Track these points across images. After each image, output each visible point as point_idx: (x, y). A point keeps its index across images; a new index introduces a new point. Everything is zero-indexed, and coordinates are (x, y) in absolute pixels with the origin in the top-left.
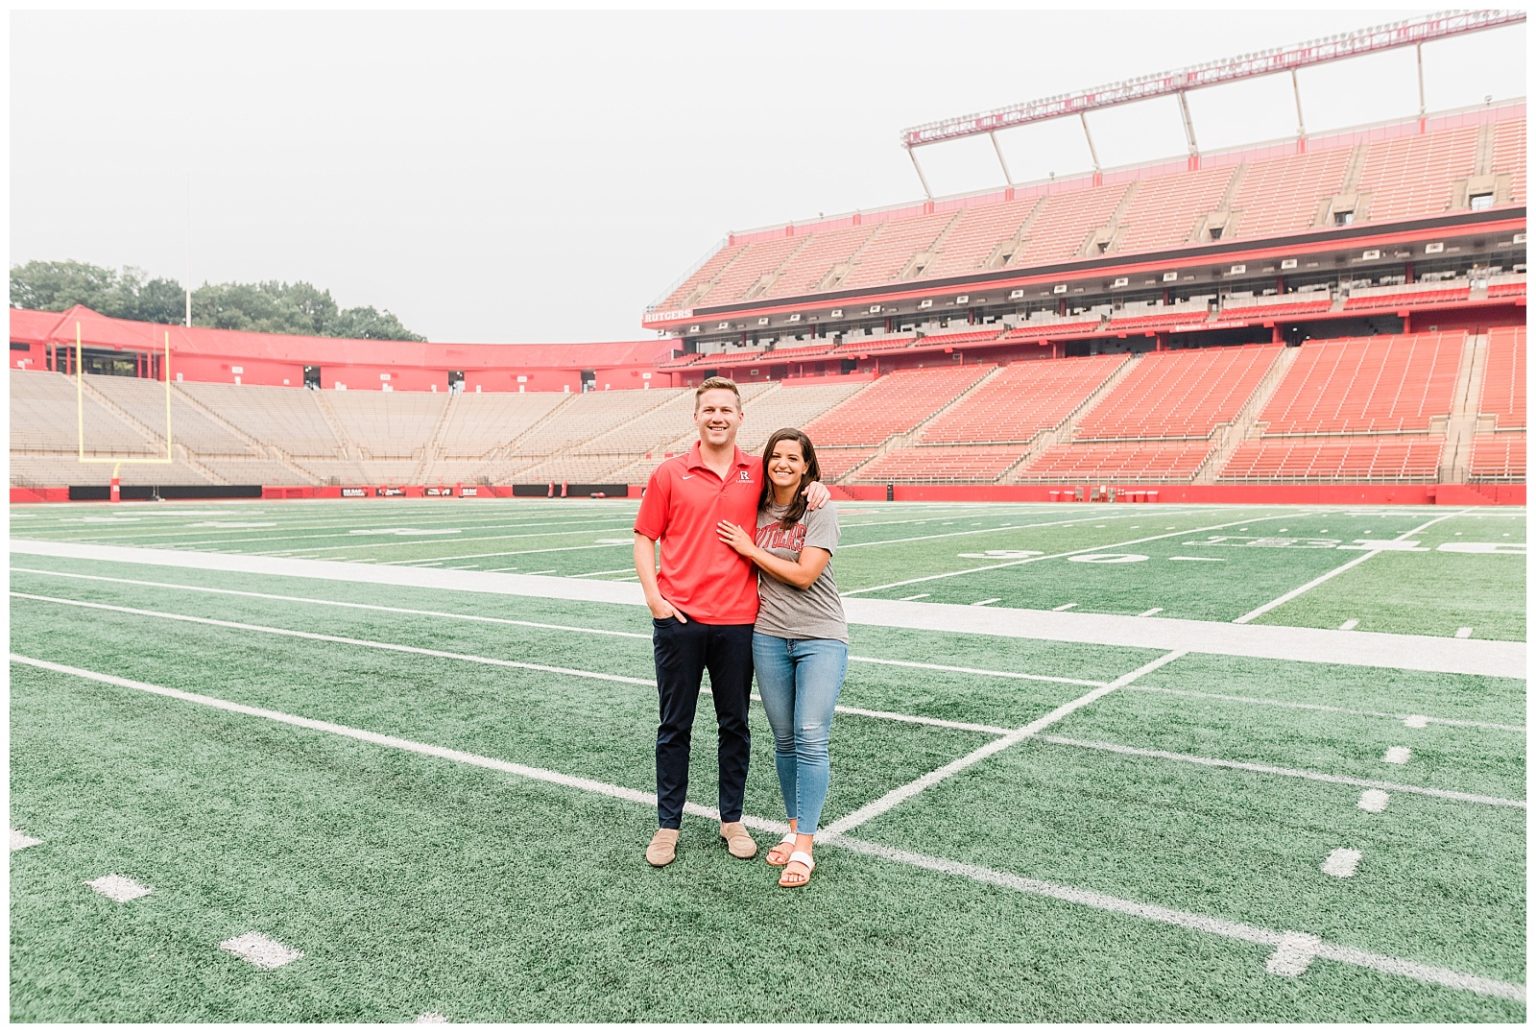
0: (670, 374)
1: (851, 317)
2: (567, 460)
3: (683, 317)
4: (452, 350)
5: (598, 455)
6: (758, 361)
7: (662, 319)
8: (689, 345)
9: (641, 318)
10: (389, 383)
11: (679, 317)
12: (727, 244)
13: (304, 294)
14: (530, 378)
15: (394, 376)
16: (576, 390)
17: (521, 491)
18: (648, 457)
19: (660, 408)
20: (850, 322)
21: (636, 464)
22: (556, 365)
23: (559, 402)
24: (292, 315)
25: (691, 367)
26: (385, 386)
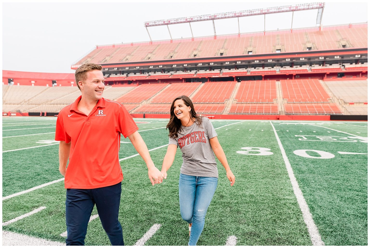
1: (131, 70)
2: (47, 106)
4: (10, 72)
5: (57, 104)
9: (71, 66)
12: (96, 48)
14: (36, 82)
16: (50, 86)
17: (31, 114)
19: (76, 92)
20: (130, 71)
22: (44, 78)
23: (45, 89)
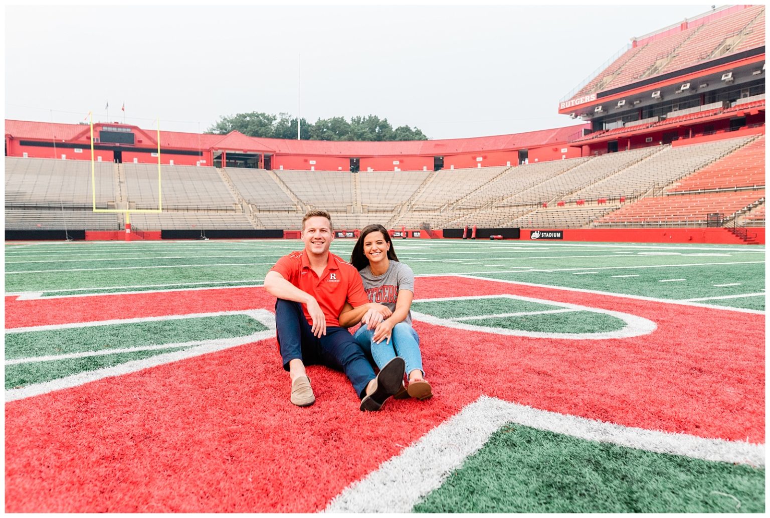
0: (581, 146)
2: (495, 211)
3: (589, 101)
4: (439, 144)
6: (651, 129)
7: (573, 105)
8: (598, 124)
9: (558, 106)
10: (399, 167)
11: (586, 101)
12: (631, 47)
13: (373, 122)
14: (484, 158)
15: (401, 162)
16: (514, 164)
18: (545, 206)
19: (569, 171)
21: (534, 213)
22: (502, 148)
23: (500, 173)
24: (362, 134)
25: (596, 140)
26: (396, 168)
